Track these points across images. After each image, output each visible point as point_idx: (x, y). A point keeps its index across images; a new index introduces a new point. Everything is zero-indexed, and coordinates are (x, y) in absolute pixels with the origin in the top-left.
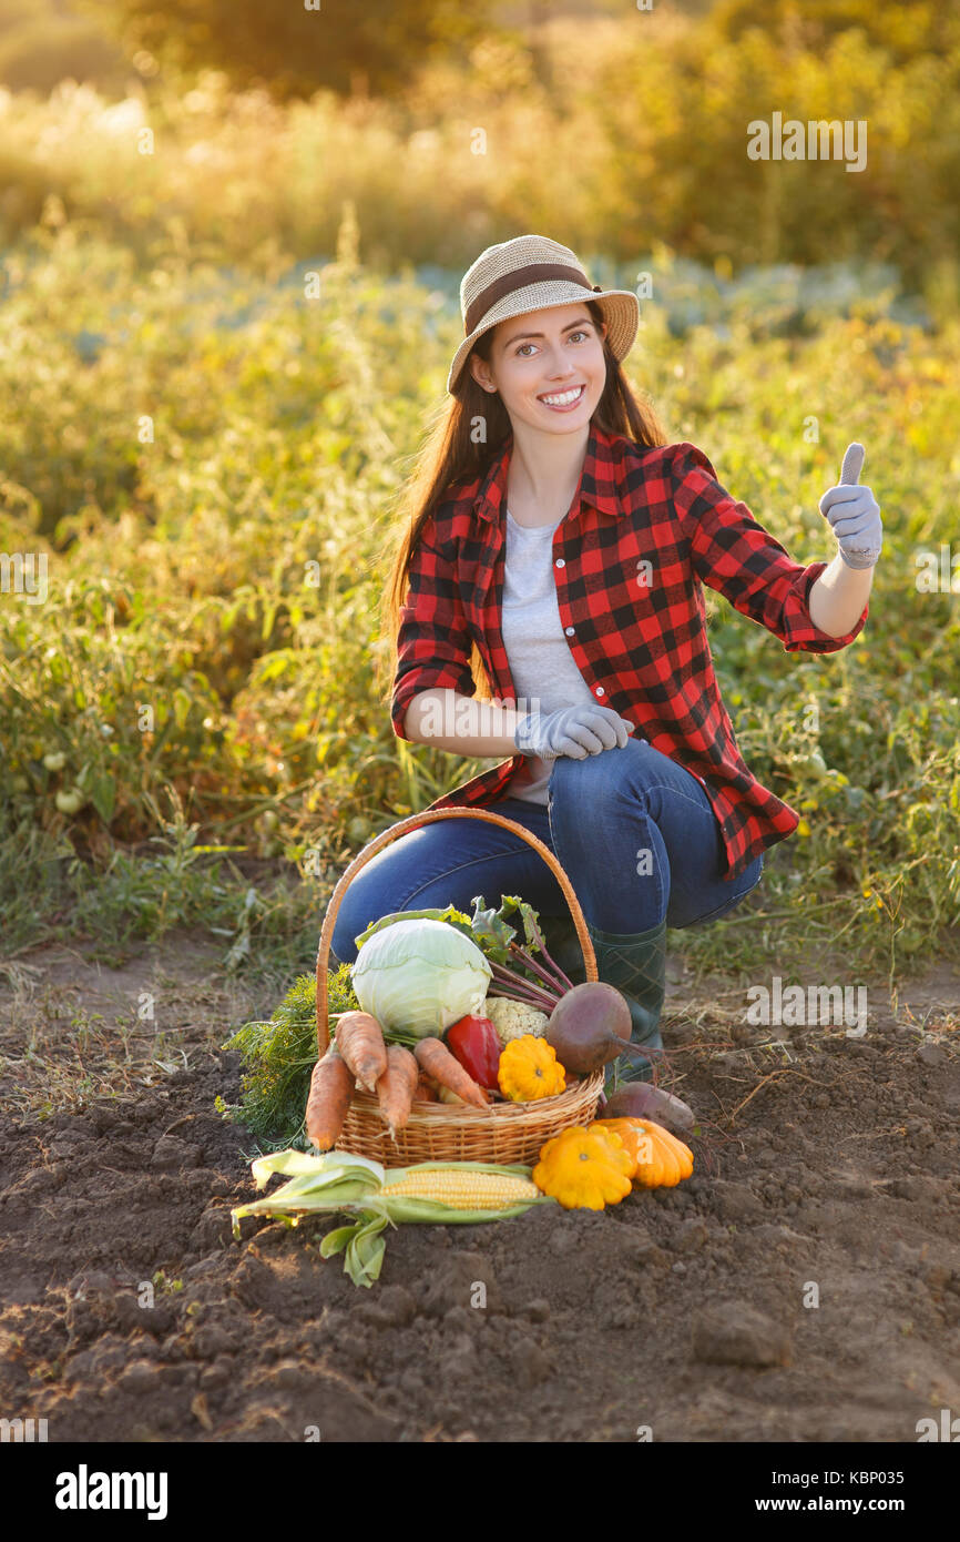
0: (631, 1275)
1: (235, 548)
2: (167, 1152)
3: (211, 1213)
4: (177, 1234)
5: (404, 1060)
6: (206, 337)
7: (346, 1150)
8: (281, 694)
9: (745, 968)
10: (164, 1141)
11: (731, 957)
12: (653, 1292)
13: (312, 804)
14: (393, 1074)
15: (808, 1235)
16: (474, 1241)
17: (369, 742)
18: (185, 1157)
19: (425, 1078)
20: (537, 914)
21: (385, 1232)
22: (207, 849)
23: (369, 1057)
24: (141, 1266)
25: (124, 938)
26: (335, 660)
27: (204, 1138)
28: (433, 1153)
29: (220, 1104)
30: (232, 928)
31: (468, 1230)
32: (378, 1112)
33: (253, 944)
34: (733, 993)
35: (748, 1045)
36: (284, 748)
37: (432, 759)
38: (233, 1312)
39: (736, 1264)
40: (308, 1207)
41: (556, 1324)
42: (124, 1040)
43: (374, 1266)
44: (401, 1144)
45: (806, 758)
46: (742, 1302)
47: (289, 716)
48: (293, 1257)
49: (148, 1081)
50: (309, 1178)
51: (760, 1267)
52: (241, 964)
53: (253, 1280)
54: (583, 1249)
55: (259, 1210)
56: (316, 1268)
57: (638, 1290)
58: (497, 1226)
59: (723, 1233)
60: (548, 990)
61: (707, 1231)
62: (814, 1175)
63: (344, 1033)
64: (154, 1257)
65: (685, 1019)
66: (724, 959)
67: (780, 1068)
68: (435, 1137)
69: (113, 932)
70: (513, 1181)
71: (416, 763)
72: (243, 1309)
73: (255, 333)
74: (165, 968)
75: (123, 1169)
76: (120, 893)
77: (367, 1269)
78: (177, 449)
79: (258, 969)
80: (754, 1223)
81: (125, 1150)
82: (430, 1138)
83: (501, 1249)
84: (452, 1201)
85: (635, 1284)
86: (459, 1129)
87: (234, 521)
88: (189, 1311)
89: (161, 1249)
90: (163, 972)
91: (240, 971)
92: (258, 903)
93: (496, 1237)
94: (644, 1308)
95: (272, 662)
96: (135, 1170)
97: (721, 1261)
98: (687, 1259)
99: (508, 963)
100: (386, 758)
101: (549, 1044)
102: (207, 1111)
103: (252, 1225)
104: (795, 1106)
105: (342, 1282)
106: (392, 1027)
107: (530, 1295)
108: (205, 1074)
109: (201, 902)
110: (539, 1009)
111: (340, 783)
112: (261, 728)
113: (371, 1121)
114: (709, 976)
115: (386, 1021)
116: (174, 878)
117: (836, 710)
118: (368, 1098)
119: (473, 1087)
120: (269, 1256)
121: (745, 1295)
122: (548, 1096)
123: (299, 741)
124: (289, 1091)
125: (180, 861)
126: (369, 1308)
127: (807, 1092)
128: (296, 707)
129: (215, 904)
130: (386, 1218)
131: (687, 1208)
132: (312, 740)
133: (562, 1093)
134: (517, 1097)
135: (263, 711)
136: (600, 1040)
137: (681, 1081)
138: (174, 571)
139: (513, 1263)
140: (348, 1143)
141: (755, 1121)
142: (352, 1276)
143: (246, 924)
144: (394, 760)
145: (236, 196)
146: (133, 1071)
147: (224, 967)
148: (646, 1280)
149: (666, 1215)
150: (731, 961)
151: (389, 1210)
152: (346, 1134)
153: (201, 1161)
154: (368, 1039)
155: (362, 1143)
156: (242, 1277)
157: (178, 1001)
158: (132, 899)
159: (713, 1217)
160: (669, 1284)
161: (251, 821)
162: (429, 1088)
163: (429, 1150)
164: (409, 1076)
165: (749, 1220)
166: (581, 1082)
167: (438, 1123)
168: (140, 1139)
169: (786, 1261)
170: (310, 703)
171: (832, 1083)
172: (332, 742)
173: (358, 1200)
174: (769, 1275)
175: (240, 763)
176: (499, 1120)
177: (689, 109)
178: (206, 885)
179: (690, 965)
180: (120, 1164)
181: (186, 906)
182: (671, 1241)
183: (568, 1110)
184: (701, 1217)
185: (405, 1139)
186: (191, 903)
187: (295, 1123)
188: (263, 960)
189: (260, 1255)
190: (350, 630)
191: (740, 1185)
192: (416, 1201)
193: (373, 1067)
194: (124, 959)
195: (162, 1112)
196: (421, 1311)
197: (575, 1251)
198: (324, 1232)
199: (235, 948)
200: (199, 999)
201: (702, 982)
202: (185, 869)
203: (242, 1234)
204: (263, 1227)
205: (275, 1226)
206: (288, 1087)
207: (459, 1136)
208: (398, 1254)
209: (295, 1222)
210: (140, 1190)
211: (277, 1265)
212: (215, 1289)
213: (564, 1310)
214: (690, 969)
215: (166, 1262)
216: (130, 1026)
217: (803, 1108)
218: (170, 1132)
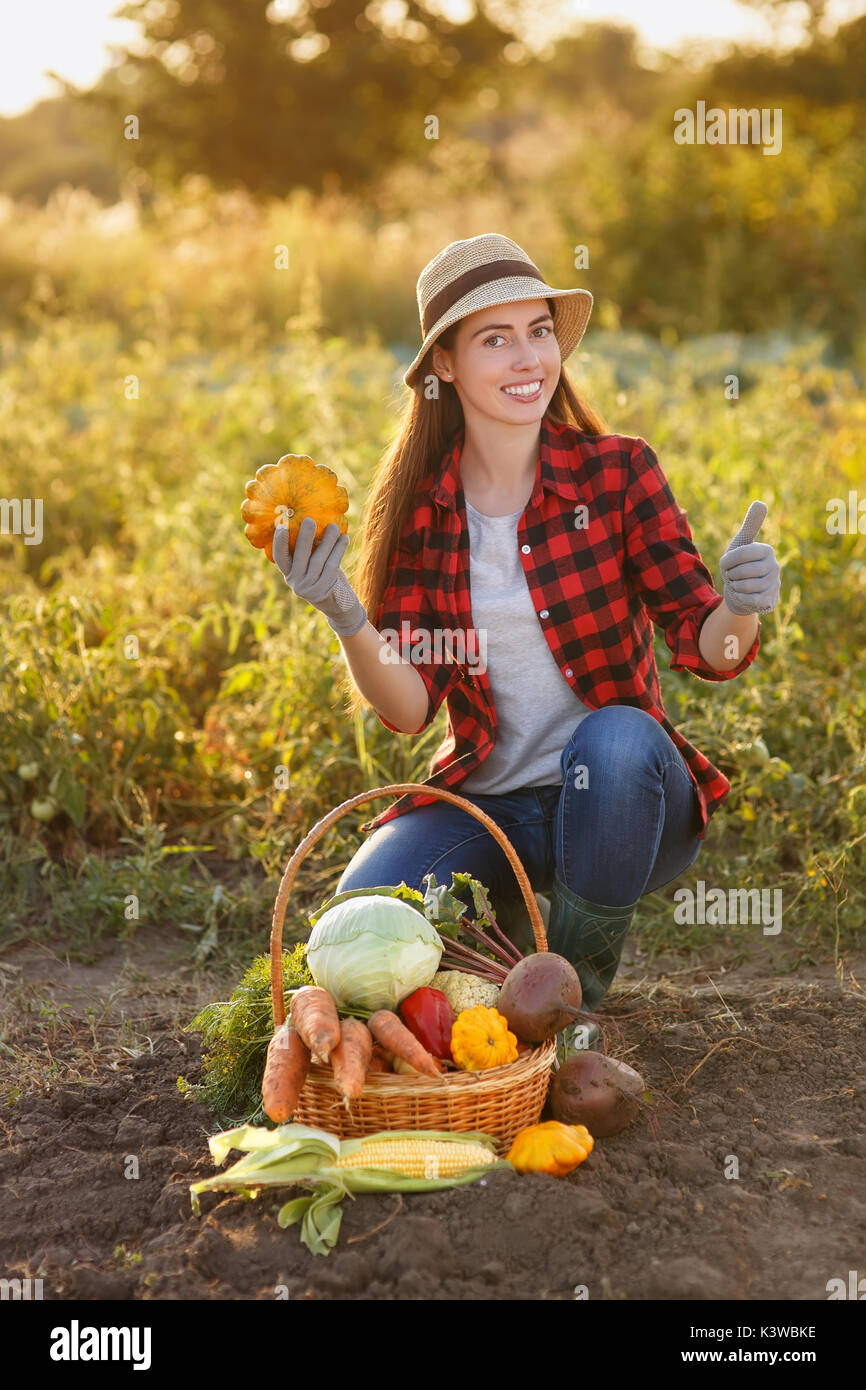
0: (584, 1236)
1: (207, 577)
2: (130, 1131)
3: (171, 1187)
4: (138, 1210)
5: (358, 1032)
6: (187, 400)
7: (303, 1122)
8: (249, 708)
9: (696, 947)
10: (127, 1121)
11: (682, 938)
12: (608, 1252)
13: (277, 807)
14: (347, 1046)
15: (761, 1194)
16: (430, 1207)
17: (331, 746)
18: (148, 1136)
19: (380, 1050)
20: (487, 890)
21: (342, 1202)
22: (175, 849)
23: (322, 1029)
24: (103, 1242)
25: (97, 935)
26: (299, 672)
27: (167, 1117)
28: (389, 1124)
29: (182, 1085)
30: (200, 924)
31: (423, 1198)
32: (333, 1084)
33: (220, 937)
34: (685, 972)
35: (699, 1017)
36: (250, 756)
37: (392, 760)
38: (190, 1282)
39: (688, 1223)
40: (266, 1181)
41: (511, 1286)
42: (93, 1028)
43: (331, 1232)
44: (357, 1114)
45: (749, 746)
46: (695, 1259)
47: (257, 727)
48: (252, 1228)
49: (114, 1066)
50: (266, 1152)
51: (713, 1225)
52: (209, 957)
53: (211, 1250)
54: (537, 1212)
55: (217, 1185)
56: (274, 1238)
57: (592, 1251)
58: (452, 1193)
59: (676, 1194)
60: (500, 963)
61: (660, 1192)
62: (765, 1136)
63: (298, 1007)
64: (116, 1232)
65: (639, 995)
66: (675, 940)
67: (729, 1035)
68: (390, 1107)
69: (85, 929)
70: (468, 1147)
71: (376, 763)
72: (201, 1278)
73: (233, 395)
74: (136, 962)
75: (86, 1148)
76: (92, 893)
77: (325, 1235)
78: (156, 495)
79: (225, 962)
80: (707, 1184)
81: (88, 1130)
82: (386, 1108)
83: (456, 1214)
84: (407, 1170)
85: (589, 1245)
86: (413, 1099)
87: (206, 554)
88: (147, 1282)
89: (122, 1225)
90: (133, 966)
91: (209, 963)
92: (225, 899)
93: (451, 1203)
94: (598, 1267)
95: (237, 674)
96: (98, 1149)
97: (674, 1221)
98: (641, 1220)
99: (459, 938)
100: (348, 760)
101: (501, 1013)
102: (171, 1092)
103: (209, 1200)
104: (745, 1071)
105: (300, 1251)
106: (346, 1002)
107: (486, 1258)
108: (170, 1058)
109: (171, 899)
110: (491, 981)
111: (304, 786)
112: (231, 739)
113: (327, 1093)
114: (661, 957)
115: (340, 996)
116: (143, 877)
117: (776, 703)
118: (325, 1070)
119: (425, 1057)
120: (227, 1227)
121: (698, 1253)
122: (501, 1064)
123: (267, 749)
124: (249, 1070)
125: (148, 860)
126: (324, 1273)
127: (756, 1057)
128: (262, 720)
129: (184, 902)
130: (343, 1188)
131: (640, 1171)
132: (278, 748)
133: (514, 1062)
134: (470, 1066)
135: (232, 724)
136: (551, 1009)
137: (633, 1052)
138: (150, 600)
139: (468, 1227)
140: (305, 1116)
141: (707, 1087)
142: (308, 1245)
143: (213, 919)
144: (354, 761)
145: (220, 286)
146: (100, 1058)
147: (193, 960)
148: (600, 1241)
149: (620, 1179)
150: (682, 942)
151: (346, 1181)
152: (304, 1108)
153: (163, 1139)
154: (322, 1012)
155: (319, 1116)
156: (200, 1248)
157: (148, 994)
158: (104, 898)
159: (667, 1179)
160: (623, 1244)
161: (221, 825)
162: (382, 1059)
163: (385, 1121)
164: (363, 1048)
165: (701, 1181)
166: (533, 1051)
167: (392, 1094)
168: (104, 1119)
169: (739, 1219)
170: (276, 713)
171: (780, 1048)
172: (296, 748)
173: (315, 1173)
174: (722, 1232)
175: (210, 771)
176: (453, 1089)
177: (634, 198)
178: (175, 884)
179: (643, 947)
180: (83, 1143)
181: (156, 904)
182: (625, 1202)
183: (521, 1078)
184: (654, 1178)
185: (361, 1110)
186: (161, 902)
187: (255, 1101)
188: (230, 953)
189: (219, 1227)
190: (312, 643)
191: (692, 1148)
192: (372, 1172)
193: (326, 1039)
194: (97, 955)
195: (125, 1094)
196: (376, 1275)
197: (528, 1214)
198: (282, 1203)
199: (203, 942)
200: (168, 991)
201: (654, 962)
202: (154, 868)
203: (201, 1209)
204: (222, 1200)
205: (235, 1198)
206: (248, 1066)
207: (413, 1106)
208: (354, 1222)
209: (253, 1195)
210: (101, 1168)
211: (235, 1237)
212: (173, 1261)
213: (519, 1272)
214: (643, 951)
215: (127, 1237)
216: (98, 1016)
217: (753, 1076)
218: (133, 1113)
